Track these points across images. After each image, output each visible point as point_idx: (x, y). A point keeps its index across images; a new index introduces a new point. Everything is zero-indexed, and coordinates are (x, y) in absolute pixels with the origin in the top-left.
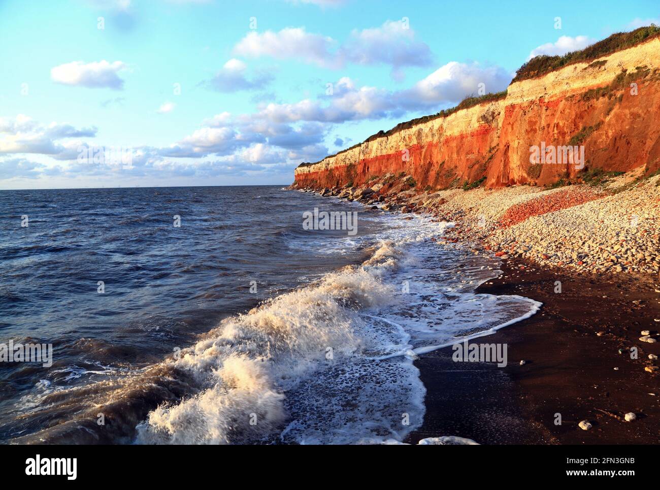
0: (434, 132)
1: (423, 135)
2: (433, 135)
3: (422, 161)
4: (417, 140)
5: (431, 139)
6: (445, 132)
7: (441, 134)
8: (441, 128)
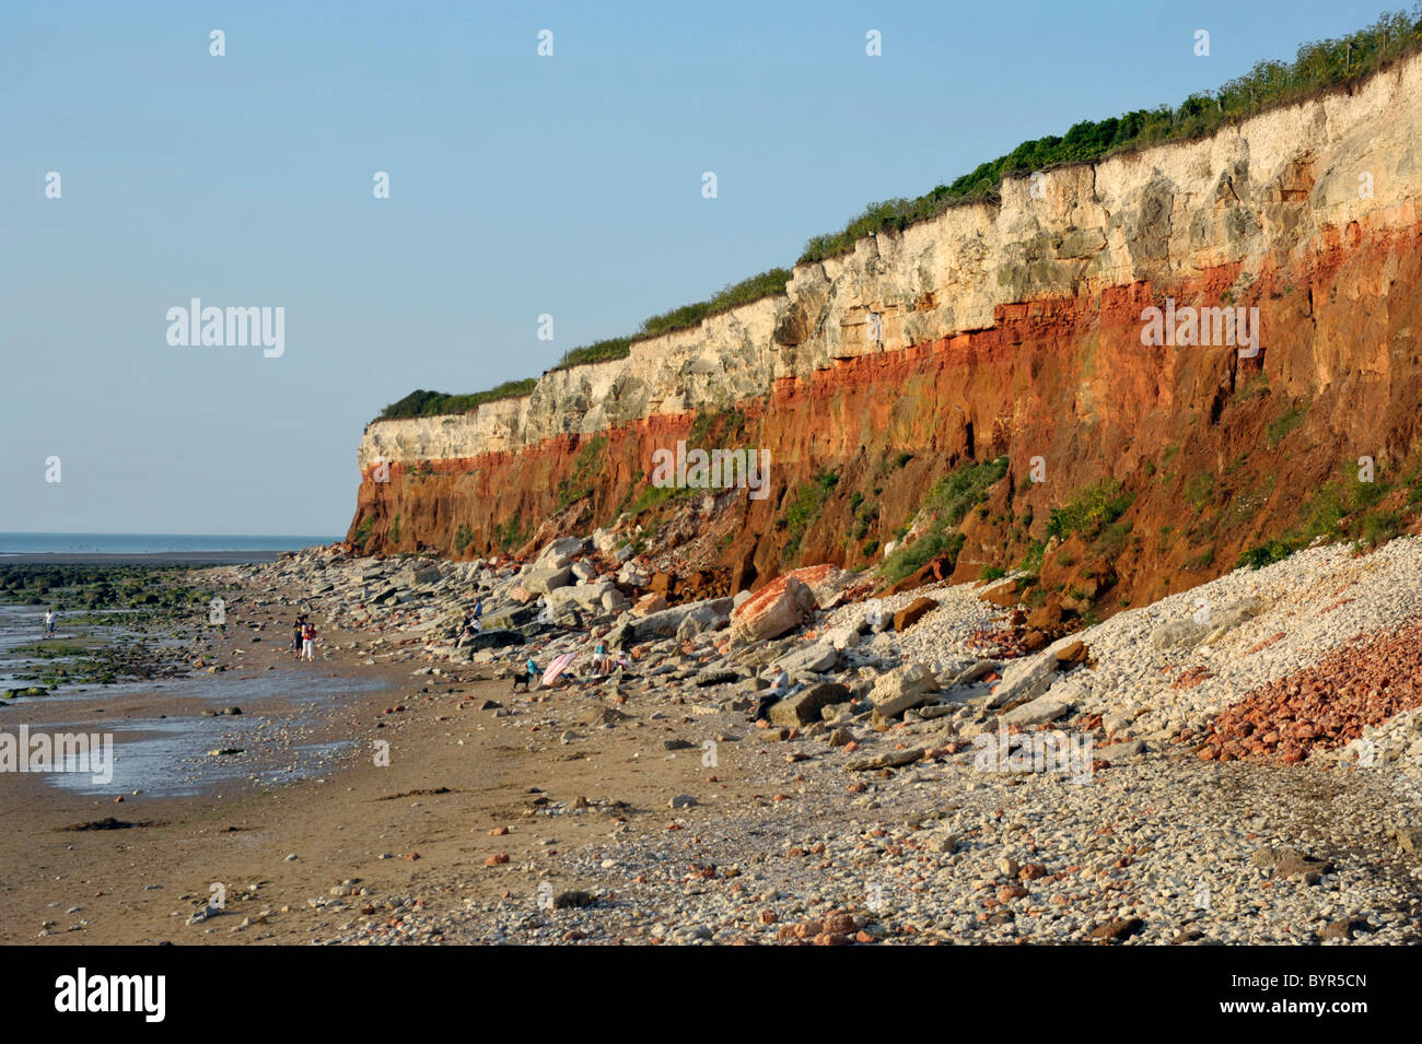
0: (1252, 204)
1: (1181, 222)
2: (1241, 225)
3: (1167, 395)
4: (1136, 256)
5: (1227, 248)
6: (1322, 201)
7: (1292, 220)
8: (1298, 183)
